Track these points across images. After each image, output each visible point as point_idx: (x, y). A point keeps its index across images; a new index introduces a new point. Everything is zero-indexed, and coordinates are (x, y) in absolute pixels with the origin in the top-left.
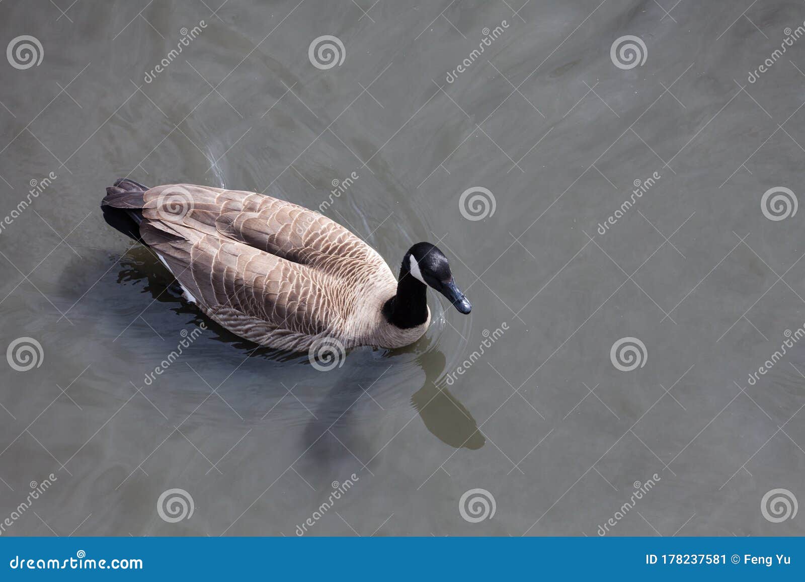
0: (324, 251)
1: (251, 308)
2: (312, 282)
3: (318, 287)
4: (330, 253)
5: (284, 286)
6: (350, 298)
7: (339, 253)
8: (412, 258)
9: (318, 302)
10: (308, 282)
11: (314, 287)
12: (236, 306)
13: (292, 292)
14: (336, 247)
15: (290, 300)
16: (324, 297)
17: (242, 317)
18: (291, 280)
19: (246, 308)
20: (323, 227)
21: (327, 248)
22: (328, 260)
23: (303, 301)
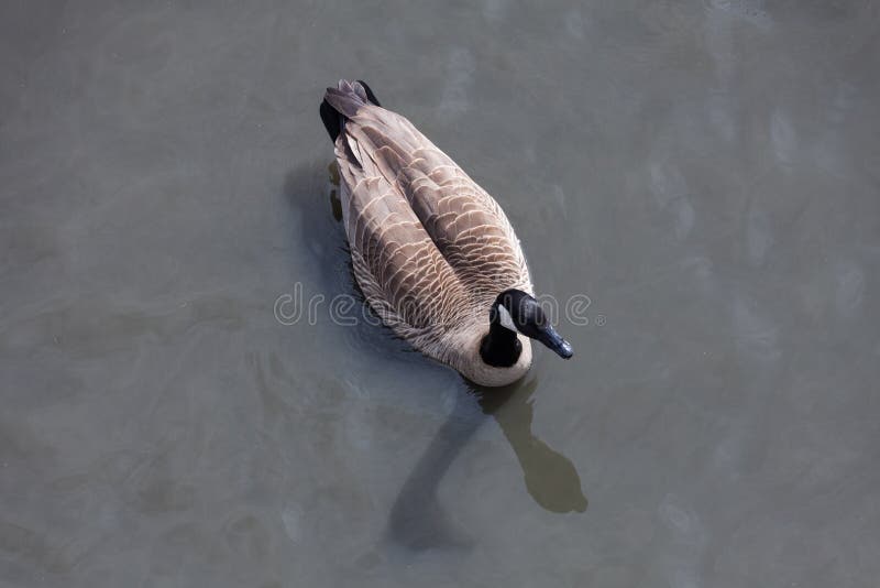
0: (469, 259)
1: (374, 265)
2: (438, 278)
3: (441, 286)
4: (474, 264)
5: (410, 265)
6: (464, 313)
7: (481, 269)
8: (501, 307)
9: (430, 300)
10: (435, 276)
11: (437, 284)
12: (365, 256)
13: (413, 276)
14: (483, 262)
15: (407, 281)
16: (439, 298)
17: (365, 270)
18: (421, 264)
19: (371, 262)
20: (485, 237)
21: (474, 258)
22: (468, 268)
23: (417, 290)
